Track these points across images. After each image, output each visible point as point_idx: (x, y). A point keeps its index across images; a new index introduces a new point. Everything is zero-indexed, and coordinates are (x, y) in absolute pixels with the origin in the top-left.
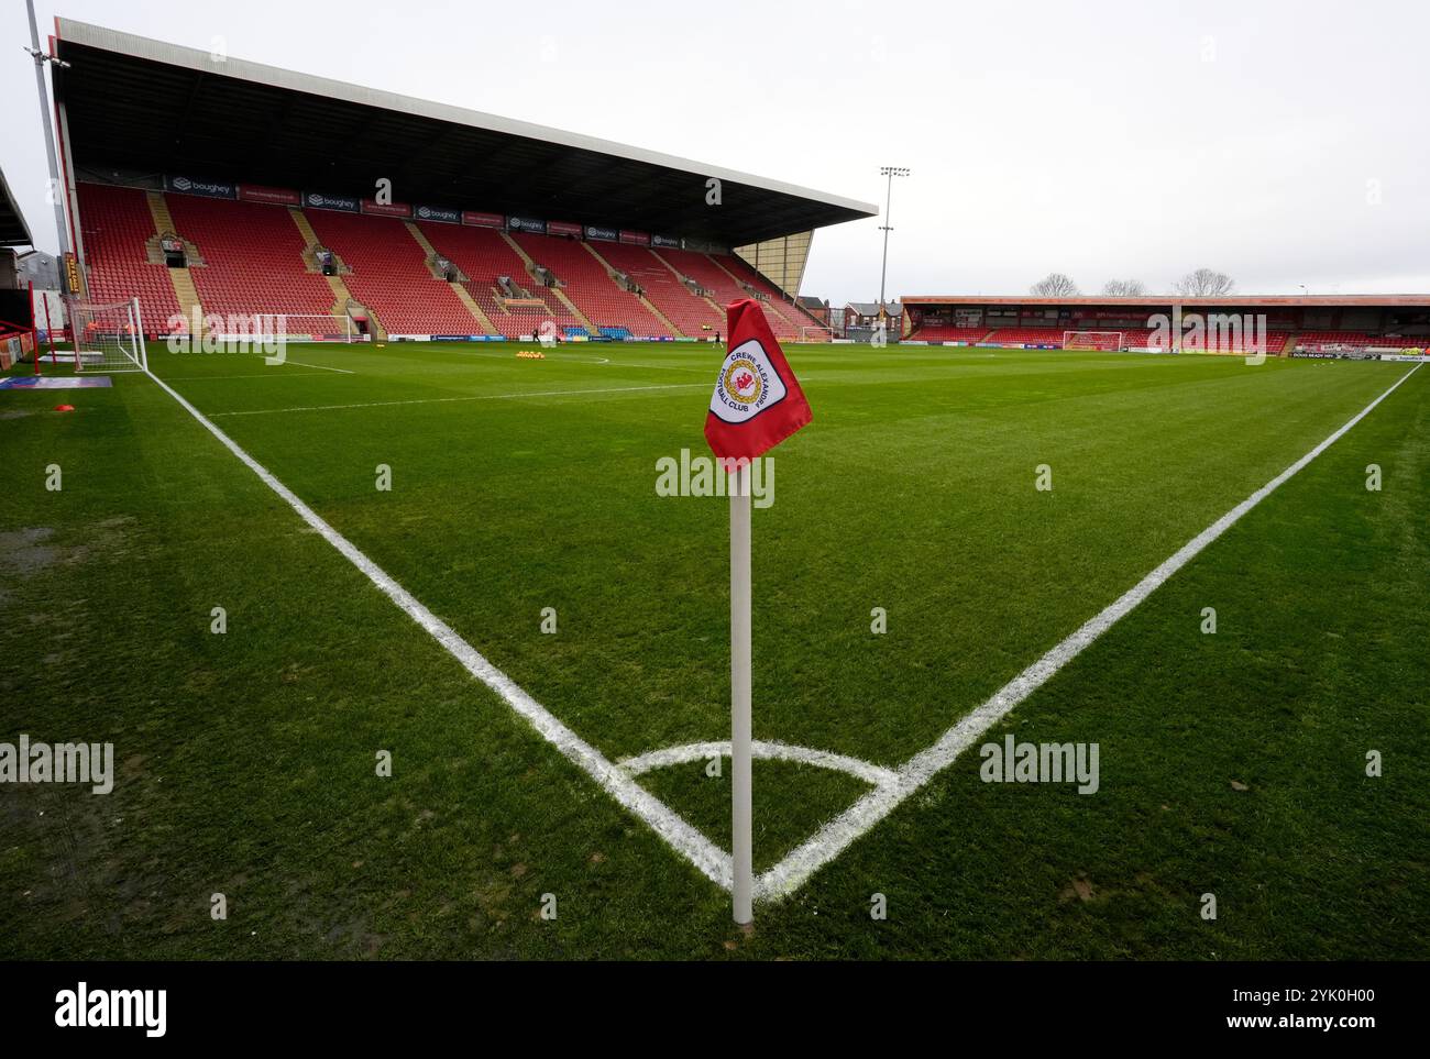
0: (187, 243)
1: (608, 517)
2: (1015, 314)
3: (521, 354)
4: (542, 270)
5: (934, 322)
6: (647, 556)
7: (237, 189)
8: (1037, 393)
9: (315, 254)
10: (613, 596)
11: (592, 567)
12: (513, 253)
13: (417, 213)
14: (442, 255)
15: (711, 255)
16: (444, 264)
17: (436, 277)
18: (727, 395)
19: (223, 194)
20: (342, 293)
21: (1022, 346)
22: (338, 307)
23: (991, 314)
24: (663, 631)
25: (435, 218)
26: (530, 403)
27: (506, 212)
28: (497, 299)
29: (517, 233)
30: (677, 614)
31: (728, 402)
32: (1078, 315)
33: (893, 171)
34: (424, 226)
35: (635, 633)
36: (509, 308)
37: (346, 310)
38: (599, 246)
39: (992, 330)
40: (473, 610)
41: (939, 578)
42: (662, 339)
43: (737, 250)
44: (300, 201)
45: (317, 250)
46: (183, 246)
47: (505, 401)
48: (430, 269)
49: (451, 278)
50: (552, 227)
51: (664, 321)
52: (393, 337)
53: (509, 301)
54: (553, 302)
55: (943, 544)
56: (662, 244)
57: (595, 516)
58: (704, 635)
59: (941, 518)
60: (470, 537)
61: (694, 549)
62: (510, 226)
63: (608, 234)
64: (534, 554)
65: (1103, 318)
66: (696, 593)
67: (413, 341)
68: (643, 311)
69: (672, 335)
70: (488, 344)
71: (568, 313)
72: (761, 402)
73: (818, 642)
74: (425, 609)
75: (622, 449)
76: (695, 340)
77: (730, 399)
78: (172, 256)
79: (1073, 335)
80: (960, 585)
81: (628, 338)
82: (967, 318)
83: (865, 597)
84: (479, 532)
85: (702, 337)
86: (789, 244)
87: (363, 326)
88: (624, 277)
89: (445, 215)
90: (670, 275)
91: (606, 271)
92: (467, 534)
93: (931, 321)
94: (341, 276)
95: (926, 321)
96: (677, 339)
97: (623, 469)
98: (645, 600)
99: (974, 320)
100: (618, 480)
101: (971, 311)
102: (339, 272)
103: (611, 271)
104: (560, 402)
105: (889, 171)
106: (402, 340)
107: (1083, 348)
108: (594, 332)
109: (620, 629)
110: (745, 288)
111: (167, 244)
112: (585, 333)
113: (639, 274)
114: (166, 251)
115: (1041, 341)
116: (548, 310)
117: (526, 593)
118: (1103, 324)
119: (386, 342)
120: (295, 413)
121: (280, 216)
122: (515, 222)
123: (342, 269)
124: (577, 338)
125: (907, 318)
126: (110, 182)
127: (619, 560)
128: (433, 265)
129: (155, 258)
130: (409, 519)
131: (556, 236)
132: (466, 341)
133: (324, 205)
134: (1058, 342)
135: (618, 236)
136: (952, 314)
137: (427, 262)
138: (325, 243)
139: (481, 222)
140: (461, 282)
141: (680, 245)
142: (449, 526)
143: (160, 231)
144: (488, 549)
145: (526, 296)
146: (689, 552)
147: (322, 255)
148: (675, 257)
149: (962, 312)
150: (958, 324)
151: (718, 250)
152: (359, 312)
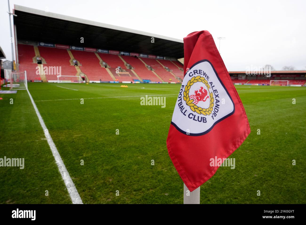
0: (42, 58)
1: (137, 137)
2: (255, 76)
3: (122, 86)
4: (129, 65)
6: (149, 153)
7: (55, 45)
8: (268, 98)
10: (135, 170)
11: (130, 157)
12: (122, 61)
13: (98, 51)
14: (104, 61)
15: (172, 61)
16: (104, 63)
17: (102, 67)
18: (186, 107)
19: (52, 46)
20: (79, 70)
21: (258, 84)
22: (78, 74)
23: (248, 76)
24: (152, 189)
25: (102, 52)
26: (121, 99)
27: (120, 50)
28: (117, 72)
29: (123, 56)
30: (157, 181)
31: (187, 114)
32: (274, 76)
33: (221, 38)
34: (100, 54)
35: (141, 189)
37: (79, 75)
38: (143, 59)
39: (249, 80)
40: (84, 175)
41: (255, 167)
42: (159, 83)
43: (179, 60)
44: (70, 48)
45: (73, 60)
46: (41, 59)
47: (115, 98)
49: (106, 67)
50: (131, 54)
51: (160, 78)
52: (91, 82)
53: (120, 73)
54: (131, 73)
55: (252, 152)
56: (159, 58)
57: (133, 137)
58: (167, 192)
59: (249, 141)
60: (92, 143)
61: (164, 150)
62: (121, 54)
63: (145, 56)
64: (111, 151)
65: (282, 77)
66: (165, 170)
67: (96, 83)
68: (154, 76)
69: (162, 82)
70: (114, 83)
71: (135, 76)
72: (215, 114)
73: (212, 199)
74: (68, 173)
75: (145, 114)
76: (168, 83)
77: (189, 111)
78: (39, 61)
79: (273, 82)
80: (264, 172)
81: (150, 82)
82: (242, 77)
83: (228, 176)
84: (96, 141)
85: (169, 82)
87: (84, 79)
88: (149, 67)
89: (105, 51)
90: (161, 66)
91: (144, 65)
92: (92, 142)
94: (79, 66)
96: (163, 83)
97: (144, 120)
98: (146, 173)
99: (244, 78)
100: (142, 124)
101: (243, 75)
102: (78, 65)
103: (146, 65)
104: (129, 99)
106: (93, 82)
107: (276, 85)
108: (141, 81)
109: (135, 187)
110: (181, 69)
111: (38, 59)
112: (139, 81)
113: (153, 66)
114: (38, 60)
115: (263, 83)
116: (130, 75)
117: (105, 168)
118: (282, 78)
119: (89, 83)
120: (59, 101)
121: (65, 51)
122: (122, 53)
124: (137, 82)
126: (25, 44)
127: (139, 154)
129: (35, 62)
130: (76, 136)
131: (132, 57)
132: (109, 83)
133: (76, 49)
134: (268, 83)
135: (148, 56)
136: (237, 76)
137: (100, 63)
139: (114, 53)
140: (108, 68)
141: (164, 58)
142: (87, 138)
143: (36, 55)
144: (97, 148)
145: (124, 72)
146: (163, 152)
148: (162, 61)
149: (240, 75)
150: (239, 79)
151: (174, 60)
152: (83, 75)
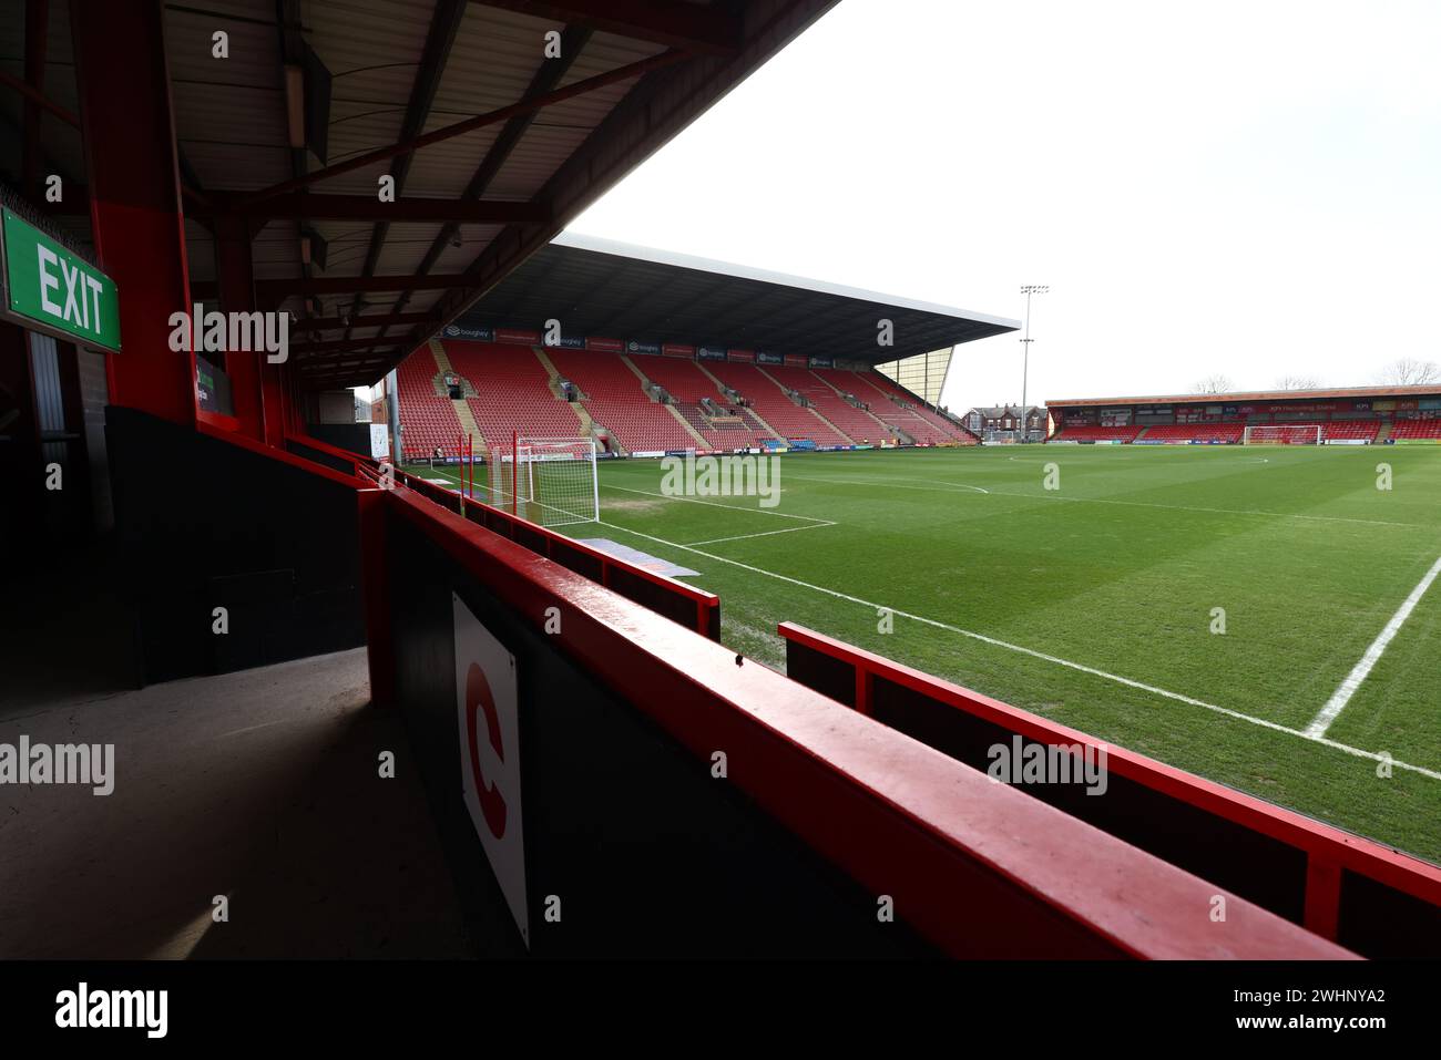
0: (462, 379)
2: (1169, 412)
4: (733, 391)
5: (1077, 422)
7: (494, 333)
9: (559, 385)
12: (707, 378)
13: (628, 347)
14: (654, 382)
15: (858, 373)
16: (657, 388)
17: (652, 399)
19: (484, 338)
20: (584, 417)
21: (1189, 442)
22: (585, 428)
23: (1141, 412)
25: (642, 351)
27: (694, 343)
28: (704, 417)
29: (706, 361)
32: (1245, 410)
33: (1032, 290)
34: (635, 358)
36: (715, 425)
38: (768, 368)
39: (1144, 428)
43: (878, 368)
44: (541, 341)
45: (560, 381)
46: (459, 381)
48: (647, 393)
49: (664, 401)
50: (733, 355)
51: (838, 431)
53: (714, 419)
54: (748, 419)
56: (818, 365)
62: (700, 356)
63: (774, 359)
68: (818, 423)
69: (848, 444)
71: (761, 428)
78: (453, 389)
79: (1255, 430)
82: (1113, 418)
86: (930, 360)
88: (795, 395)
89: (650, 348)
90: (831, 392)
93: (1073, 421)
95: (1068, 421)
99: (1122, 420)
102: (579, 399)
103: (784, 390)
105: (1028, 289)
107: (1265, 441)
108: (785, 443)
111: (448, 380)
113: (805, 391)
114: (450, 386)
115: (1211, 437)
116: (746, 425)
118: (1278, 417)
122: (703, 352)
123: (580, 396)
124: (778, 450)
125: (1051, 420)
128: (649, 390)
129: (441, 392)
131: (736, 362)
133: (559, 344)
134: (1230, 437)
135: (783, 360)
137: (643, 388)
138: (564, 375)
139: (677, 353)
140: (673, 404)
141: (831, 365)
143: (442, 370)
145: (725, 414)
147: (564, 385)
148: (831, 375)
149: (1108, 412)
150: (1104, 424)
151: (862, 368)
152: (601, 432)
